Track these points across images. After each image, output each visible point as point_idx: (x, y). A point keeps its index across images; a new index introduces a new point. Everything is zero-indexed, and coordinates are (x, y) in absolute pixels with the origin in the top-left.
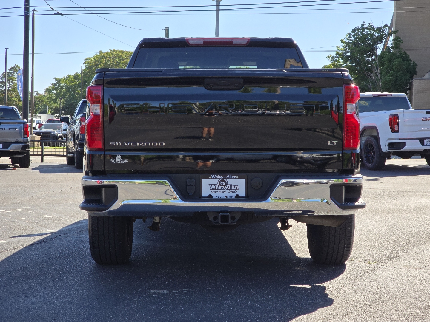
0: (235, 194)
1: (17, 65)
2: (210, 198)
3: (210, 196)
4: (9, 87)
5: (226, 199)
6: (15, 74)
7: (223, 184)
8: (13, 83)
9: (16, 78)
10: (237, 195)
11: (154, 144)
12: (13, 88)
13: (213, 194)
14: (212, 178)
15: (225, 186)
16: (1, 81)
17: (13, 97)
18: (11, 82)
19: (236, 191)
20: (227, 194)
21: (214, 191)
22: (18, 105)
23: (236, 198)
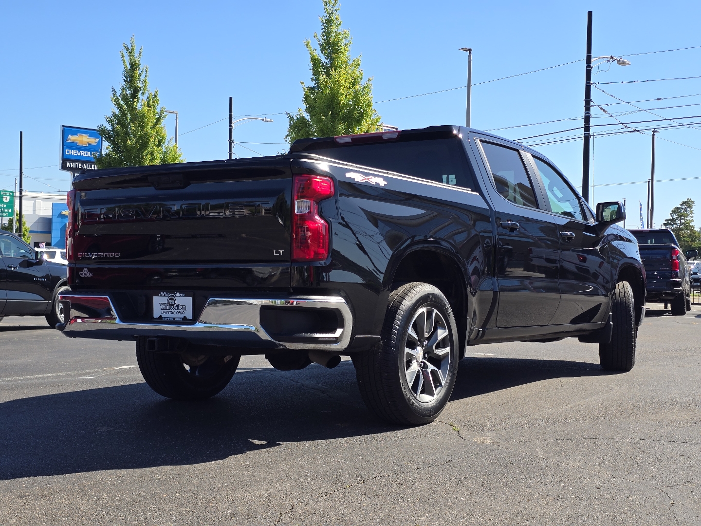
0: (182, 316)
1: (691, 199)
2: (160, 320)
3: (161, 317)
4: (680, 226)
5: (174, 322)
6: (688, 209)
7: (172, 304)
8: (685, 221)
9: (688, 215)
10: (185, 317)
11: (112, 255)
12: (685, 226)
13: (163, 316)
14: (161, 296)
15: (173, 305)
16: (671, 218)
17: (684, 237)
18: (683, 219)
19: (183, 313)
20: (176, 316)
21: (164, 311)
22: (691, 246)
23: (183, 321)
